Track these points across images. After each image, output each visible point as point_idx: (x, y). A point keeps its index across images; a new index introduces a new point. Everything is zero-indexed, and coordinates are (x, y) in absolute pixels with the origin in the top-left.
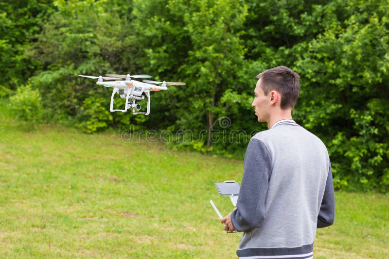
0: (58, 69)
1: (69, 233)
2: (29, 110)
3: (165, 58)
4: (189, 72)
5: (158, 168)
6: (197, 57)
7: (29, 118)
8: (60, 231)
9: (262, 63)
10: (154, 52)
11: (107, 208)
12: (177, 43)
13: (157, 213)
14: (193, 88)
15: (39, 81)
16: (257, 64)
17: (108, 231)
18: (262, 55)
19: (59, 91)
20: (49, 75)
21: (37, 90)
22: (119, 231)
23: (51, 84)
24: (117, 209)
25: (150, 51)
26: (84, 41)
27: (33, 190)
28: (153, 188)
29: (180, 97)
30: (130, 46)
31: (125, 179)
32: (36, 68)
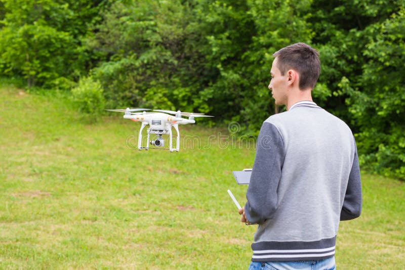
0: (120, 60)
1: (119, 226)
2: (91, 101)
3: (228, 45)
4: (252, 59)
5: (221, 160)
6: (261, 43)
7: (91, 110)
8: (111, 223)
9: (331, 48)
10: (216, 38)
11: (162, 201)
12: (240, 29)
13: (213, 206)
14: (257, 76)
15: (101, 72)
16: (326, 49)
17: (159, 225)
18: (332, 38)
19: (121, 82)
20: (111, 66)
21: (98, 82)
22: (170, 224)
23: (113, 75)
24: (172, 202)
25: (212, 38)
26: (145, 29)
27: (90, 183)
28: (213, 181)
29: (245, 85)
30: (193, 33)
31: (185, 171)
32: (99, 60)
